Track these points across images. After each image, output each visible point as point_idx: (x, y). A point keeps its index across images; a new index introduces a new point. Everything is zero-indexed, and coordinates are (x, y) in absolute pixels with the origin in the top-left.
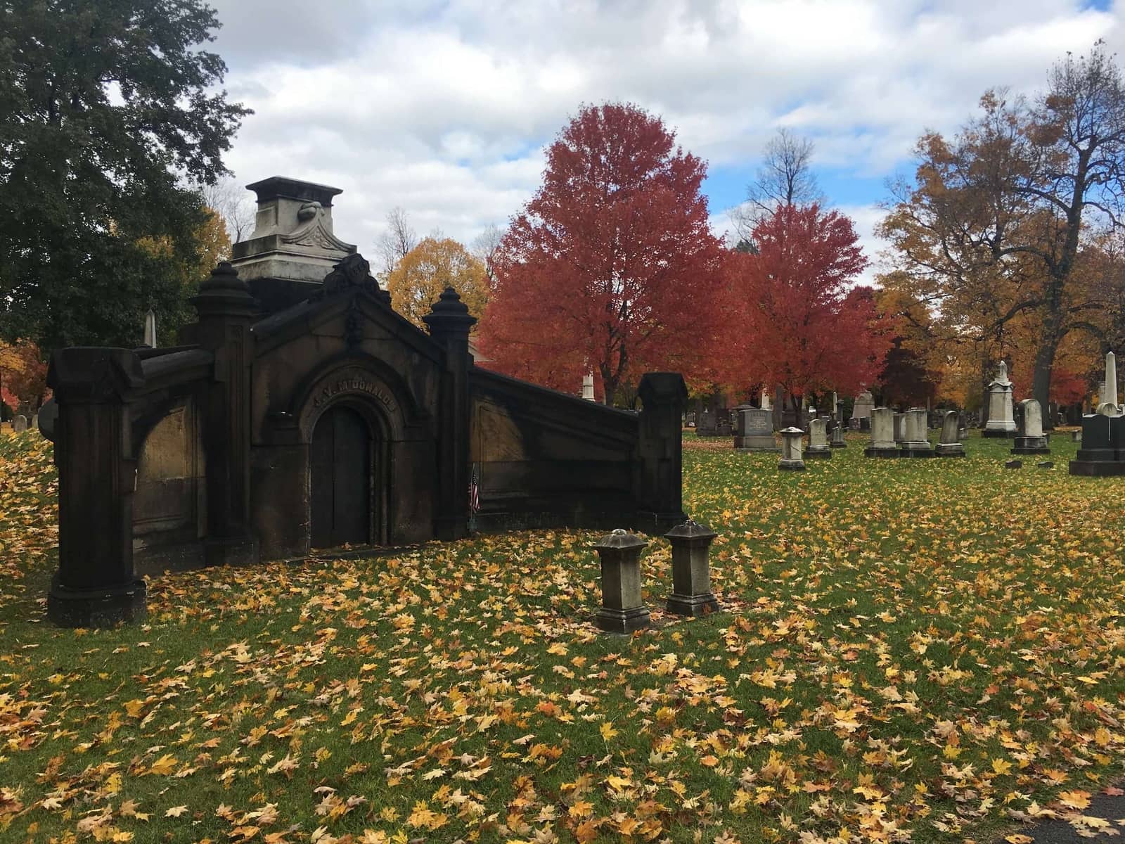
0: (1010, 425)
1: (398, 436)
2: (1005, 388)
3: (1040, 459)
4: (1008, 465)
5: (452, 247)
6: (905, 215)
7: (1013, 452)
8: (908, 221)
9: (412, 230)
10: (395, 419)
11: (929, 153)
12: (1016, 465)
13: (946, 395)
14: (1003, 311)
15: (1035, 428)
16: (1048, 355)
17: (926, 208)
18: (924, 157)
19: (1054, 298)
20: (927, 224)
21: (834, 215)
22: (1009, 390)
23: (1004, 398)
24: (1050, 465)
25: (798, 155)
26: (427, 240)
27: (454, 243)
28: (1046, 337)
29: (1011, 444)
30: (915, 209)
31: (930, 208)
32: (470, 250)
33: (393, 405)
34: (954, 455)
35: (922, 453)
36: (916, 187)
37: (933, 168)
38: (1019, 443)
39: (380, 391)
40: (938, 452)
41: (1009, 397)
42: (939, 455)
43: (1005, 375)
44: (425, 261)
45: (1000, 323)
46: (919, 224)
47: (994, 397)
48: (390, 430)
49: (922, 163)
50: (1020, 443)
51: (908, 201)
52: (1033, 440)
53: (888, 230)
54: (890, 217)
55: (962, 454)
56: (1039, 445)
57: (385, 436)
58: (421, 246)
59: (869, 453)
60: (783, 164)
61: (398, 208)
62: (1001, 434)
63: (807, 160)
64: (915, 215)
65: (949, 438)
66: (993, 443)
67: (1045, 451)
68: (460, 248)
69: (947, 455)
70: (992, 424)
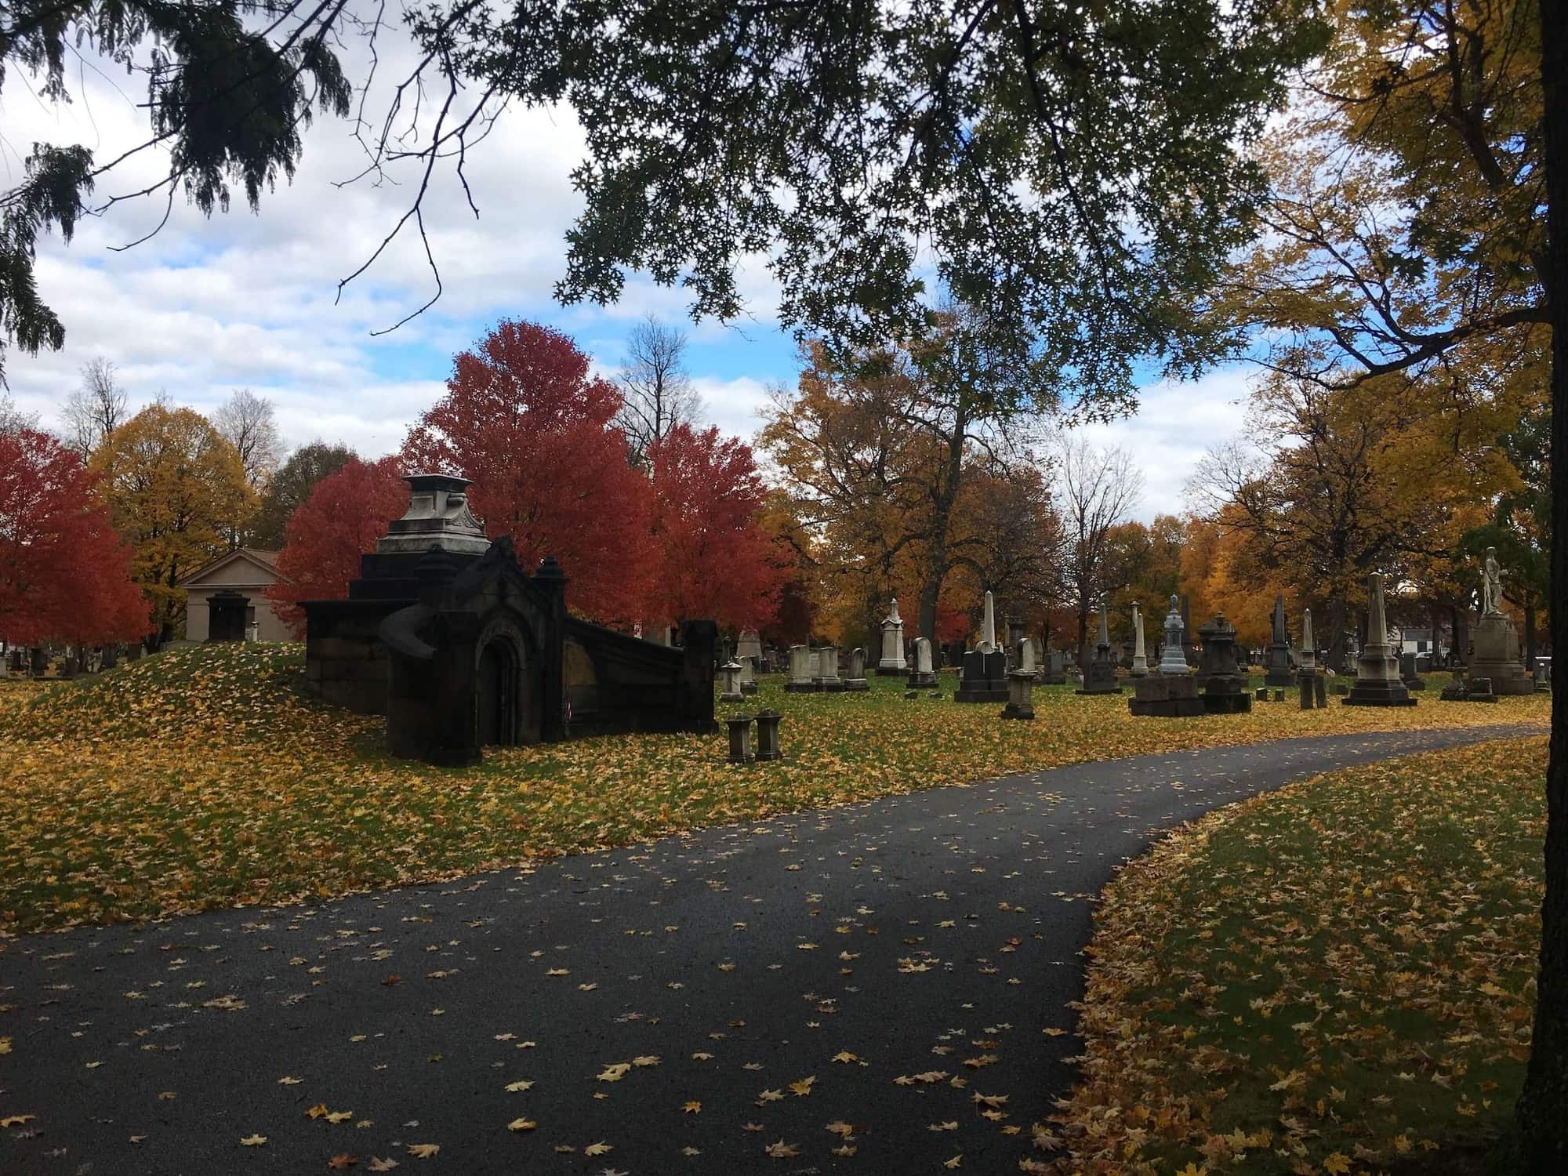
0: (901, 663)
1: (523, 666)
2: (897, 626)
3: (930, 691)
4: (907, 697)
5: (189, 420)
6: (787, 426)
7: (908, 686)
8: (789, 431)
9: (122, 391)
10: (522, 652)
11: (810, 358)
12: (913, 696)
13: (819, 631)
14: (892, 541)
15: (926, 665)
16: (932, 591)
17: (808, 419)
18: (806, 362)
19: (938, 529)
20: (809, 437)
21: (735, 441)
22: (900, 628)
23: (896, 637)
24: (939, 696)
25: (667, 346)
26: (152, 409)
27: (194, 415)
28: (932, 573)
29: (907, 680)
30: (798, 420)
31: (812, 419)
32: (217, 424)
33: (522, 643)
34: (860, 689)
35: (834, 688)
36: (798, 397)
37: (815, 376)
38: (914, 677)
39: (515, 632)
40: (846, 687)
41: (900, 635)
42: (846, 690)
43: (897, 613)
44: (150, 437)
45: (888, 555)
46: (800, 436)
47: (887, 635)
48: (518, 663)
49: (804, 369)
50: (913, 679)
51: (791, 411)
52: (925, 675)
53: (768, 440)
54: (770, 426)
55: (867, 689)
56: (930, 680)
57: (515, 665)
58: (143, 416)
59: (789, 688)
60: (650, 355)
61: (100, 359)
62: (893, 672)
63: (679, 354)
64: (798, 426)
65: (856, 673)
66: (889, 681)
67: (934, 686)
68: (202, 422)
69: (854, 690)
70: (886, 662)
